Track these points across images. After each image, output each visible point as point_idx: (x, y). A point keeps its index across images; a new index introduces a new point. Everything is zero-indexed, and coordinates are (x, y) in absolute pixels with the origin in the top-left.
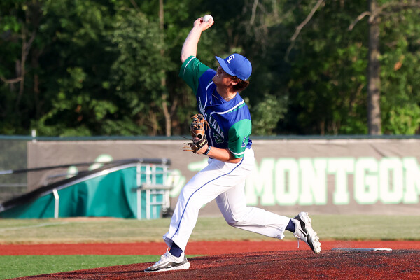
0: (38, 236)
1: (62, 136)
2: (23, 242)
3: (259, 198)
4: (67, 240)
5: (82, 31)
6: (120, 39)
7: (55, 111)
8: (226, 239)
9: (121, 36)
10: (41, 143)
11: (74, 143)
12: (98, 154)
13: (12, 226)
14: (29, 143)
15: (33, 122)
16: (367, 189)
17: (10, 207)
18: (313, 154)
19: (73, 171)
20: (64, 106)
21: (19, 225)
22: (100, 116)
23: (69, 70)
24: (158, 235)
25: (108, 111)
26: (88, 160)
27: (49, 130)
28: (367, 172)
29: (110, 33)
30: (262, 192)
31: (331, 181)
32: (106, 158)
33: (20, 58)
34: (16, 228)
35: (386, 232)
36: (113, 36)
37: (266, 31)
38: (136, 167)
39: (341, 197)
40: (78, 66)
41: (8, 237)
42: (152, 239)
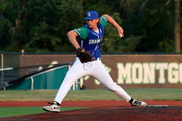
0: (20, 98)
1: (37, 52)
2: (13, 101)
3: (125, 81)
4: (33, 99)
5: (46, 5)
6: (64, 9)
7: (33, 41)
8: (104, 99)
9: (64, 7)
10: (26, 56)
11: (41, 56)
12: (52, 61)
13: (9, 93)
14: (21, 56)
15: (23, 46)
16: (173, 77)
17: (12, 84)
18: (149, 61)
19: (40, 68)
20: (37, 39)
21: (12, 93)
22: (54, 43)
23: (40, 23)
24: (74, 98)
25: (57, 41)
26: (47, 64)
27: (30, 49)
28: (174, 69)
29: (59, 6)
30: (126, 78)
31: (157, 73)
32: (55, 63)
33: (17, 17)
34: (10, 94)
35: (177, 97)
36: (60, 7)
37: (129, 5)
38: (68, 67)
39: (162, 80)
40: (44, 21)
41: (6, 98)
42: (71, 99)
